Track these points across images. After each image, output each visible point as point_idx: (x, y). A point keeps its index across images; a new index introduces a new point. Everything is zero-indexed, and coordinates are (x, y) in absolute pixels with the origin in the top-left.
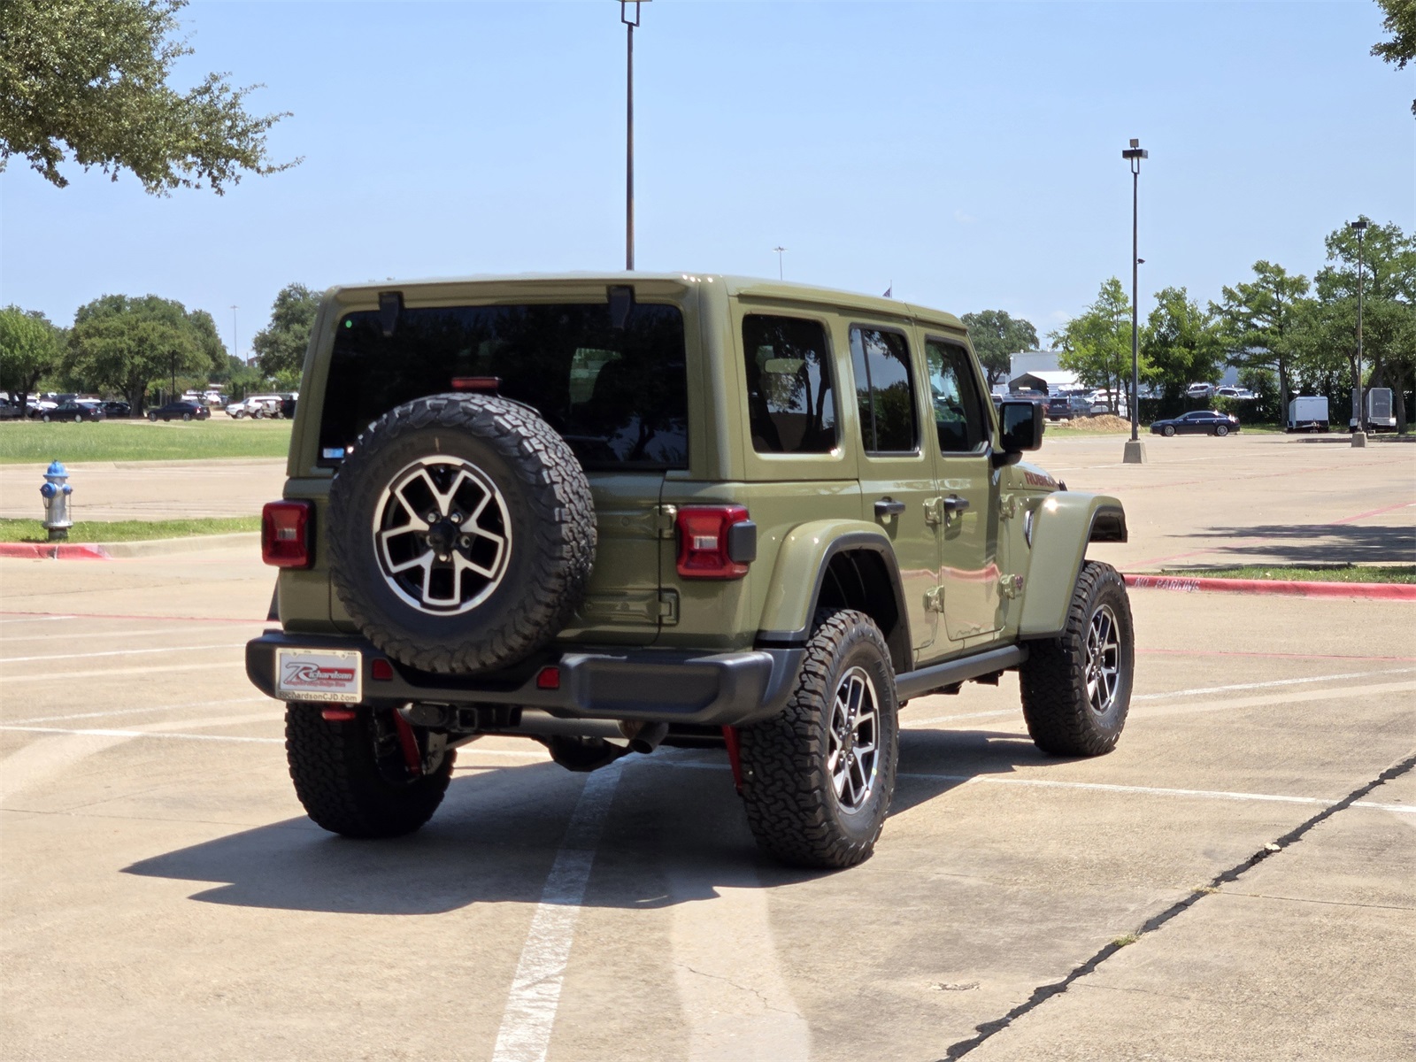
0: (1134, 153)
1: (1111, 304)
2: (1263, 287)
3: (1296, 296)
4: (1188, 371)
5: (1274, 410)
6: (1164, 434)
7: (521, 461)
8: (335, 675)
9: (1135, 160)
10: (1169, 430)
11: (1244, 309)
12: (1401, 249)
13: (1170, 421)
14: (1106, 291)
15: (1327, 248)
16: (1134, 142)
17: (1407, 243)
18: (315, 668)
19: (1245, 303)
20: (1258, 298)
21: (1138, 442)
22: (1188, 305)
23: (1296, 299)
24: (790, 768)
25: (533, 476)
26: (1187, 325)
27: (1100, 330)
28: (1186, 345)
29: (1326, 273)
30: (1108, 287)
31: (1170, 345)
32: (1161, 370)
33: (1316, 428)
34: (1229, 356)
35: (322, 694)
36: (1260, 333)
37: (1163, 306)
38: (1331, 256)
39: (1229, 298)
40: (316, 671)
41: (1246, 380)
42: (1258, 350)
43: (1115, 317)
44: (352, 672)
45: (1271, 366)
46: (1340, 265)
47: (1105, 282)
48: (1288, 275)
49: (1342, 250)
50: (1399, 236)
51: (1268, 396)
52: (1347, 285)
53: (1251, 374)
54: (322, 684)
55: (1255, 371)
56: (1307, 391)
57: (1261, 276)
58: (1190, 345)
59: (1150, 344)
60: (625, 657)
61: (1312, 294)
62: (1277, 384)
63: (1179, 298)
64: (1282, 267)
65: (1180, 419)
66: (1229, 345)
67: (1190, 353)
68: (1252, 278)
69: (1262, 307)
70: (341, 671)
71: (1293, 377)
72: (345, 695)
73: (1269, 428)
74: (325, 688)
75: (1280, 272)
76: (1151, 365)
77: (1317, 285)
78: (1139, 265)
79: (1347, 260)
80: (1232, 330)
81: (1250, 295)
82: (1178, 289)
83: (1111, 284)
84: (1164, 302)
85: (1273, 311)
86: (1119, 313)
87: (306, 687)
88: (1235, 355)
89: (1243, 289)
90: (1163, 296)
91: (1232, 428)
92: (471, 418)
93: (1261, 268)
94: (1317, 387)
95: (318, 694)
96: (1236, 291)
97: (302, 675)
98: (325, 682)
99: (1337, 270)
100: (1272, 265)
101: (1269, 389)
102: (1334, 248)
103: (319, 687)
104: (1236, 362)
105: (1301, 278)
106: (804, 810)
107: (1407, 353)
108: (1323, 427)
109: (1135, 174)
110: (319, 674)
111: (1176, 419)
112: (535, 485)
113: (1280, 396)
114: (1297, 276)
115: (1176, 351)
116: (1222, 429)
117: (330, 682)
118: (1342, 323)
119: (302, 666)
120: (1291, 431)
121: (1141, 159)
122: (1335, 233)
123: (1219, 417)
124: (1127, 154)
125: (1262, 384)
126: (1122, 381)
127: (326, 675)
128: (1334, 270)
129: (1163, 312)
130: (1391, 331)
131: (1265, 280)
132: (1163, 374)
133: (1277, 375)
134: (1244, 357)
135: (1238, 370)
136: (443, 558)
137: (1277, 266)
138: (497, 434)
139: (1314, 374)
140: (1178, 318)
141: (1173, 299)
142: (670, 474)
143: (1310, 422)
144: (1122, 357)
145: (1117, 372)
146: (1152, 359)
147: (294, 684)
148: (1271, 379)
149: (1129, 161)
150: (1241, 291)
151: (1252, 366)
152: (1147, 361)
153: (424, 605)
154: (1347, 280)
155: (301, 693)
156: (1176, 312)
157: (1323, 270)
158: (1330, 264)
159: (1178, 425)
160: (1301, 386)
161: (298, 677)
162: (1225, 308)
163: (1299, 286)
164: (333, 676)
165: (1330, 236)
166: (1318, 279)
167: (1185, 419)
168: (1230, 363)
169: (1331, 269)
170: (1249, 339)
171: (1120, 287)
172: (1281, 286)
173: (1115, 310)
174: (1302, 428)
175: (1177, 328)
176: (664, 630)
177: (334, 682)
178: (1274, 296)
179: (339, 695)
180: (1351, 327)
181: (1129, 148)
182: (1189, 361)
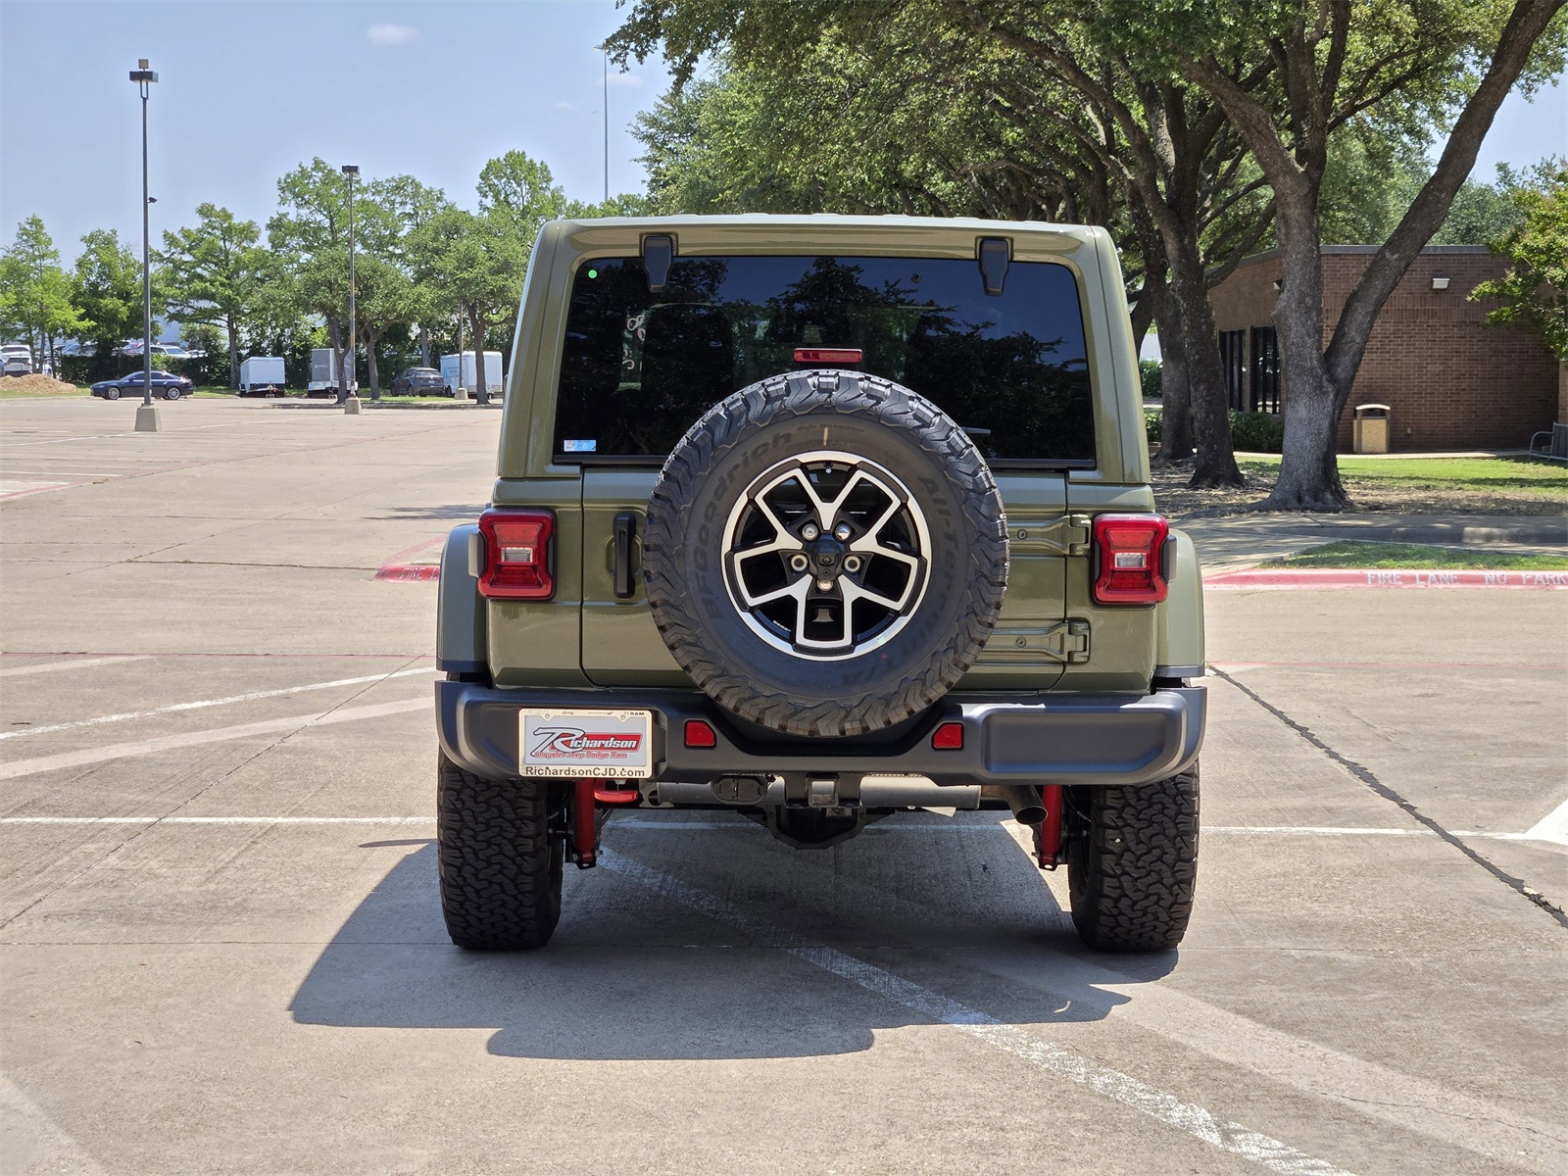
0: (142, 76)
1: (32, 246)
2: (209, 233)
3: (244, 244)
4: (123, 325)
5: (221, 371)
6: (107, 397)
7: (953, 458)
8: (612, 742)
9: (144, 84)
10: (114, 392)
11: (187, 257)
12: (359, 197)
13: (114, 383)
14: (25, 232)
15: (279, 192)
16: (143, 63)
17: (365, 190)
18: (579, 734)
19: (189, 250)
20: (204, 245)
21: (151, 407)
22: (120, 250)
23: (245, 248)
24: (1172, 832)
25: (970, 479)
26: (121, 272)
27: (20, 275)
28: (119, 296)
29: (280, 220)
30: (28, 227)
31: (102, 295)
32: (93, 323)
33: (273, 392)
34: (171, 309)
35: (592, 768)
36: (208, 284)
37: (92, 251)
38: (283, 201)
39: (170, 244)
40: (581, 738)
41: (189, 337)
42: (206, 304)
43: (38, 261)
44: (637, 738)
45: (218, 322)
46: (293, 213)
47: (23, 222)
48: (235, 221)
49: (296, 196)
50: (358, 182)
51: (213, 358)
52: (303, 234)
53: (194, 330)
54: (590, 755)
55: (197, 326)
56: (257, 350)
57: (206, 221)
58: (125, 296)
59: (79, 294)
60: (1042, 706)
61: (263, 242)
62: (224, 343)
63: (109, 242)
64: (230, 211)
65: (125, 380)
66: (172, 297)
67: (124, 305)
68: (196, 223)
69: (209, 255)
70: (618, 737)
71: (241, 335)
72: (627, 769)
73: (219, 391)
74: (596, 760)
75: (229, 217)
76: (81, 318)
77: (269, 232)
78: (150, 205)
79: (299, 206)
80: (174, 280)
81: (194, 242)
82: (107, 232)
83: (31, 224)
84: (93, 246)
85: (221, 261)
86: (42, 257)
87: (566, 759)
88: (178, 308)
89: (186, 234)
90: (90, 240)
91: (184, 390)
92: (878, 403)
93: (205, 211)
94: (268, 346)
95: (585, 768)
96: (179, 236)
97: (558, 744)
98: (595, 752)
99: (292, 217)
100: (218, 208)
101: (215, 348)
102: (287, 193)
103: (584, 760)
104: (178, 317)
105: (251, 224)
106: (1178, 883)
107: (388, 312)
108: (279, 392)
109: (145, 100)
110: (585, 742)
111: (121, 380)
112: (973, 491)
113: (228, 355)
114: (245, 221)
115: (109, 303)
116: (173, 392)
117: (603, 752)
118: (319, 276)
119: (559, 732)
120: (243, 395)
121: (150, 83)
122: (288, 176)
123: (167, 377)
124: (134, 76)
125: (207, 340)
126: (46, 335)
127: (598, 744)
128: (289, 217)
129: (92, 257)
130: (372, 286)
131: (210, 225)
132: (95, 328)
133: (225, 333)
134: (188, 311)
135: (181, 325)
136: (825, 586)
137: (224, 210)
138: (917, 423)
139: (263, 332)
140: (109, 265)
141: (99, 242)
142: (1073, 474)
143: (266, 386)
144: (47, 307)
145: (42, 326)
146: (83, 311)
147: (547, 756)
148: (216, 336)
149: (138, 83)
150: (185, 236)
151: (197, 321)
152: (77, 313)
153: (799, 648)
154: (303, 229)
155: (558, 768)
156: (106, 259)
157: (276, 217)
158: (283, 209)
159: (123, 387)
160: (249, 344)
161: (553, 748)
162: (166, 256)
163: (248, 233)
164: (606, 743)
165: (283, 178)
166: (270, 227)
167: (131, 380)
168: (172, 317)
169: (285, 215)
170: (196, 291)
171: (42, 227)
172: (228, 233)
173: (36, 253)
174: (258, 392)
175: (109, 277)
176: (1070, 669)
177: (609, 752)
178: (221, 243)
179: (619, 770)
180: (329, 281)
181: (137, 69)
182: (124, 313)
